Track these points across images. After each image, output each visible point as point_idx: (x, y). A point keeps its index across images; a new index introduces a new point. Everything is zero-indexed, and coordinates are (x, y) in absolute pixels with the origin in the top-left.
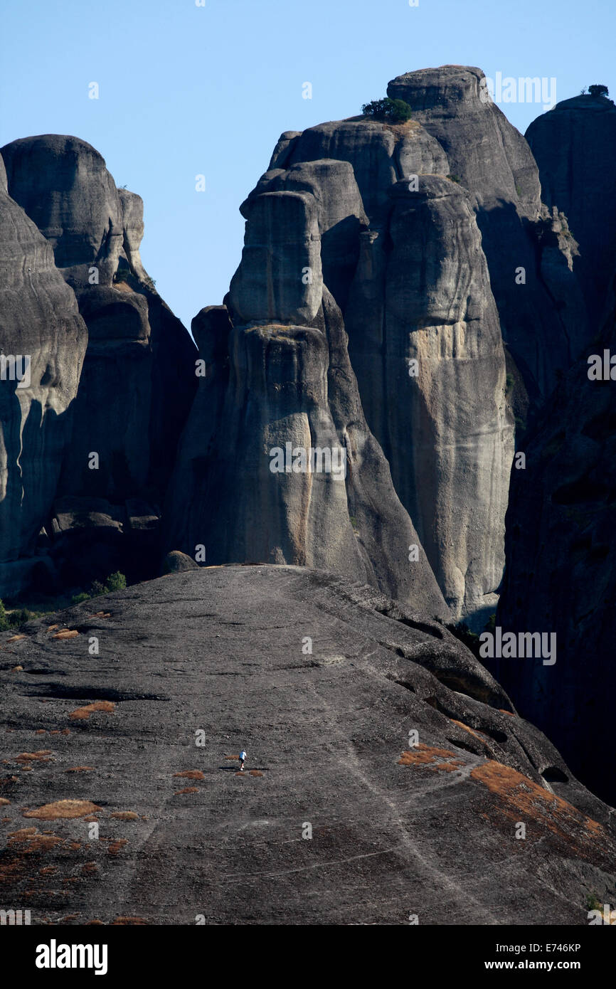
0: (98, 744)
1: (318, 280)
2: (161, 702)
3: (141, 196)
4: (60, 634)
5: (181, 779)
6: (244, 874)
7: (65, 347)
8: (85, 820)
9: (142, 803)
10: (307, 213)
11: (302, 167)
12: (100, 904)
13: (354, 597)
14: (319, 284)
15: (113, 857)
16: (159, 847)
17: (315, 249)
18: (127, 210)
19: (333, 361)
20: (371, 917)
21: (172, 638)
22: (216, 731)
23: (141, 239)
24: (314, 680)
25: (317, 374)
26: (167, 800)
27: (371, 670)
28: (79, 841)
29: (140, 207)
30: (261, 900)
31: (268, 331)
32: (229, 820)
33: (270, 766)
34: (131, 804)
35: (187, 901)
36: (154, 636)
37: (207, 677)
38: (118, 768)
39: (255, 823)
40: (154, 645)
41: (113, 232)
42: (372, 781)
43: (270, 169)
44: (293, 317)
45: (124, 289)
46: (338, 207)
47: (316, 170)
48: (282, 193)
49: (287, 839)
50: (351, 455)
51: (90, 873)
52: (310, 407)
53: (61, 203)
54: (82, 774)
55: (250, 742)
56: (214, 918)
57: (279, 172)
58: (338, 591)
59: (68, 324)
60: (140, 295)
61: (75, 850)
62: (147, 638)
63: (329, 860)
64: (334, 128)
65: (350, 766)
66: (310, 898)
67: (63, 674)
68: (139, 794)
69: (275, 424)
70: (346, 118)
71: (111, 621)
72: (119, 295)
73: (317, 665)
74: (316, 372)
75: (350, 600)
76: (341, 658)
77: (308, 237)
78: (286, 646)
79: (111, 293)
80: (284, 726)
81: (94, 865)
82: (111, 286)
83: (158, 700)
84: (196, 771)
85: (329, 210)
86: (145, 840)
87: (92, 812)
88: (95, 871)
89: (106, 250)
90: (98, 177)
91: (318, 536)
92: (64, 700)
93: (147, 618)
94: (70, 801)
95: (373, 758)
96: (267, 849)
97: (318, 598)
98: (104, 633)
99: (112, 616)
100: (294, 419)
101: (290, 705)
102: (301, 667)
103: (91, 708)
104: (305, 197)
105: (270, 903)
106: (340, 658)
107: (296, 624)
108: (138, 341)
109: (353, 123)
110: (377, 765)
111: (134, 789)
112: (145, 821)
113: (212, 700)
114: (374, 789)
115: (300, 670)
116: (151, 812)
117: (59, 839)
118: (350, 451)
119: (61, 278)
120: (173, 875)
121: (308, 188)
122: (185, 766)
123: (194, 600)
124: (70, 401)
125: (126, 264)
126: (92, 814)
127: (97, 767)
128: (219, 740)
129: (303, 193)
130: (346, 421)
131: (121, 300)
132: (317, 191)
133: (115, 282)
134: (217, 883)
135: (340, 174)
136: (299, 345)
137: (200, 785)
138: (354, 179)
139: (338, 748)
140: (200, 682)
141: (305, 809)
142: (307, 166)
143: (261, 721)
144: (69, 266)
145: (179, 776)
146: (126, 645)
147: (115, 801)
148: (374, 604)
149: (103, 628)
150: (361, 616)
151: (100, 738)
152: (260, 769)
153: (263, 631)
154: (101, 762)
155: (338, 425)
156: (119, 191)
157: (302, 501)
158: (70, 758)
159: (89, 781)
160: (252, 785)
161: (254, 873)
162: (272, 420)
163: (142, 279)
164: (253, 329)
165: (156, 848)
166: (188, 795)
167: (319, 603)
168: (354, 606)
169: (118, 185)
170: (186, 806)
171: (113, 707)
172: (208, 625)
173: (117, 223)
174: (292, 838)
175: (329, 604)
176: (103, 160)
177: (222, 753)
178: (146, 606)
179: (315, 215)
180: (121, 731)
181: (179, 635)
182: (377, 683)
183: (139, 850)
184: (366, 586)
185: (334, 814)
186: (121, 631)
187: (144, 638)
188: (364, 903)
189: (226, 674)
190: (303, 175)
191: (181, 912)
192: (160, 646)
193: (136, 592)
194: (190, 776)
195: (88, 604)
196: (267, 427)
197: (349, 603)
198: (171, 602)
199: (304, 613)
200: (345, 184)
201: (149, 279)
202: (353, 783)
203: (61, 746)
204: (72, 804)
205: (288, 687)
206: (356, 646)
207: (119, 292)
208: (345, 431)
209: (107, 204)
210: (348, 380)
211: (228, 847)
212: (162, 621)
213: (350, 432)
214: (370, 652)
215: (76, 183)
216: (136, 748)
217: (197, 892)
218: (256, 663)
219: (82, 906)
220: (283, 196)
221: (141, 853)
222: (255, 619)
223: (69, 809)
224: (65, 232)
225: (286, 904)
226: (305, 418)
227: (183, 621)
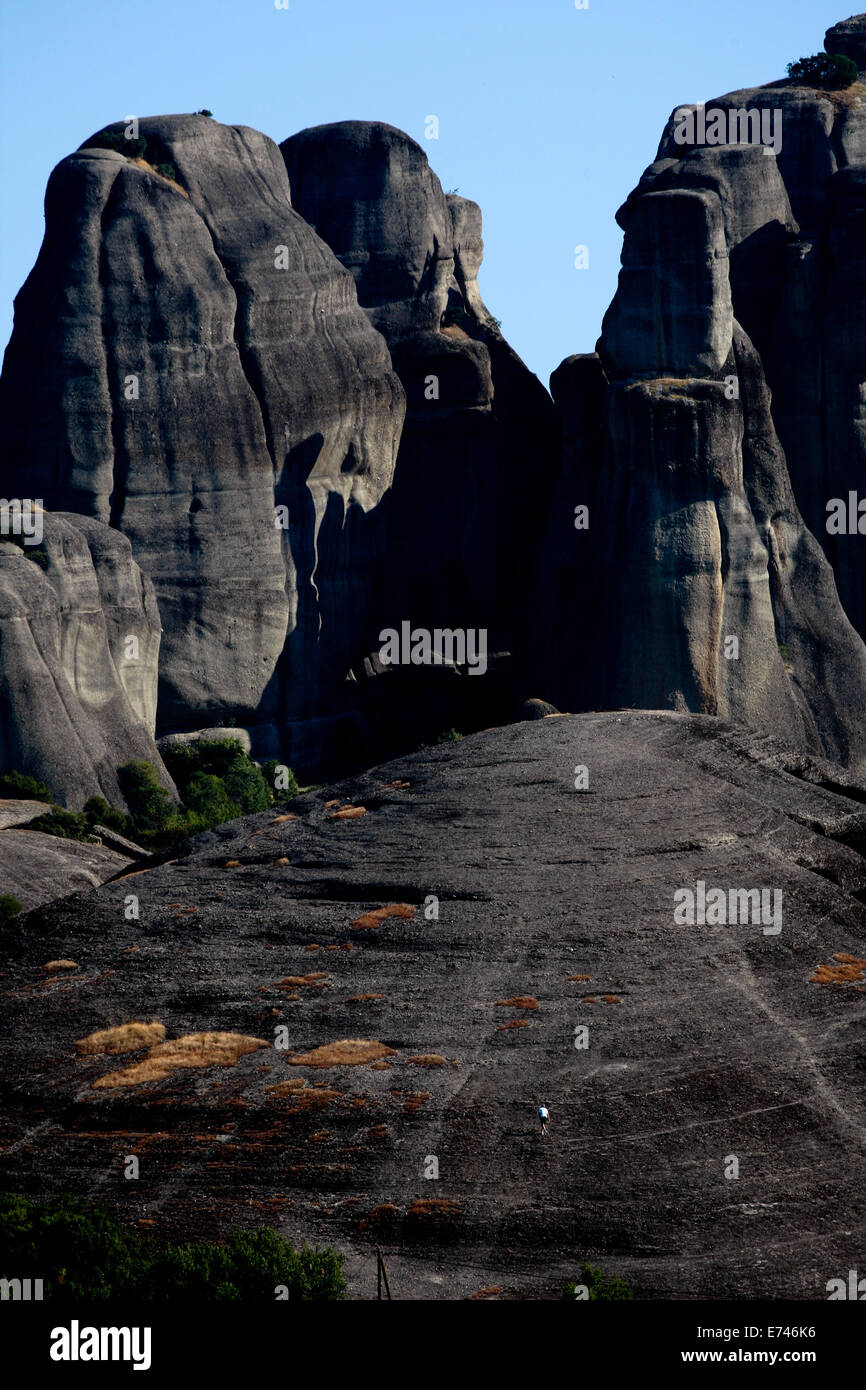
0: (392, 963)
1: (726, 313)
2: (479, 903)
3: (478, 203)
4: (340, 813)
5: (506, 1009)
6: (592, 1138)
7: (374, 418)
8: (372, 1067)
9: (451, 1042)
10: (709, 220)
11: (702, 155)
12: (393, 1183)
13: (753, 753)
14: (728, 319)
15: (412, 1118)
16: (475, 1102)
17: (721, 270)
18: (459, 224)
19: (750, 427)
20: (771, 1195)
21: (495, 814)
22: (554, 942)
23: (480, 263)
24: (693, 869)
25: (728, 447)
26: (486, 1038)
27: (775, 852)
28: (365, 1096)
29: (477, 219)
30: (616, 1173)
31: (656, 387)
32: (572, 1064)
33: (630, 988)
34: (437, 1045)
35: (513, 1176)
36: (469, 813)
37: (543, 868)
38: (419, 995)
39: (608, 1068)
40: (469, 824)
41: (440, 254)
42: (774, 1007)
43: (658, 159)
44: (691, 366)
45: (456, 334)
46: (755, 210)
47: (723, 158)
48: (673, 192)
49: (653, 1088)
50: (778, 559)
51: (378, 1140)
52: (718, 492)
53: (366, 216)
54: (369, 1005)
55: (603, 957)
56: (551, 1199)
57: (671, 162)
58: (731, 746)
59: (377, 384)
60: (479, 342)
61: (359, 1109)
62: (460, 815)
63: (712, 1117)
64: (748, 98)
65: (743, 987)
66: (685, 1170)
67: (344, 866)
68: (447, 1031)
69: (669, 518)
70: (765, 83)
71: (411, 794)
72: (449, 344)
73: (698, 848)
74: (726, 444)
75: (747, 756)
76: (732, 837)
77: (710, 253)
78: (654, 822)
79: (438, 341)
80: (650, 933)
81: (384, 1129)
82: (438, 331)
83: (475, 900)
84: (526, 997)
85: (741, 214)
86: (455, 1092)
87: (383, 1056)
88: (386, 1136)
89: (430, 280)
90: (417, 179)
91: (733, 674)
92: (345, 903)
93: (461, 787)
94: (353, 1042)
95: (777, 976)
96: (624, 1103)
97: (702, 755)
98: (400, 810)
99: (412, 786)
100: (696, 510)
101: (659, 903)
102: (675, 850)
103: (381, 913)
104: (707, 197)
105: (629, 1177)
106: (730, 838)
107: (668, 792)
108: (478, 408)
109: (775, 91)
110: (782, 985)
111: (441, 1023)
112: (455, 1067)
113: (550, 899)
114: (776, 1018)
115: (674, 855)
116: (464, 1055)
117: (337, 1093)
118: (777, 553)
119: (367, 321)
120: (494, 1140)
121: (712, 184)
122: (511, 990)
123: (526, 761)
124: (382, 493)
125: (458, 298)
126: (382, 1059)
127: (389, 994)
128: (559, 953)
129: (702, 192)
130: (770, 510)
131: (453, 350)
132: (723, 187)
133: (444, 325)
134: (555, 1151)
135: (757, 162)
136: (699, 405)
137: (532, 1016)
138: (777, 170)
139: (727, 962)
140: (533, 874)
141: (679, 1048)
142: (710, 152)
143: (618, 926)
144: (380, 305)
145: (504, 1005)
146: (431, 826)
147: (415, 1041)
148: (782, 762)
149: (401, 803)
150: (764, 779)
151: (395, 954)
152: (616, 993)
153: (621, 802)
154: (395, 988)
155: (759, 517)
156: (447, 197)
157: (710, 624)
158: (352, 983)
159: (378, 1014)
160: (604, 1015)
161: (607, 1137)
162: (665, 513)
163: (483, 320)
164: (635, 385)
165: (470, 1103)
166: (516, 1031)
167: (703, 762)
168: (754, 766)
169: (446, 189)
170: (513, 1046)
171: (412, 912)
172: (544, 796)
173: (445, 242)
174: (660, 1088)
175: (717, 763)
176: (424, 154)
177: (563, 972)
178: (459, 771)
179: (720, 221)
180: (423, 944)
181: (504, 810)
182: (782, 871)
183: (446, 1106)
184: (770, 738)
185: (719, 1053)
186: (424, 807)
187: (456, 815)
188: (761, 1175)
189: (570, 862)
190: (704, 166)
191: (505, 1191)
192: (478, 825)
193: (447, 751)
194: (518, 1004)
195: (381, 770)
196: (658, 523)
197: (747, 762)
198: (494, 764)
199: (680, 776)
200: (764, 176)
201: (492, 319)
202: (747, 1010)
203: (340, 967)
204: (354, 1045)
205: (656, 878)
206: (754, 821)
207: (450, 339)
208: (769, 525)
209: (430, 215)
210: (771, 453)
211: (570, 1101)
212: (481, 791)
213: (777, 527)
214: (774, 828)
215: (386, 187)
216: (444, 967)
217: (528, 1163)
218: (611, 846)
219: (367, 1186)
220: (675, 196)
221: (449, 1110)
222: (610, 786)
223: (351, 1053)
224: (373, 256)
225: (652, 1178)
226: (711, 508)
227: (510, 791)
